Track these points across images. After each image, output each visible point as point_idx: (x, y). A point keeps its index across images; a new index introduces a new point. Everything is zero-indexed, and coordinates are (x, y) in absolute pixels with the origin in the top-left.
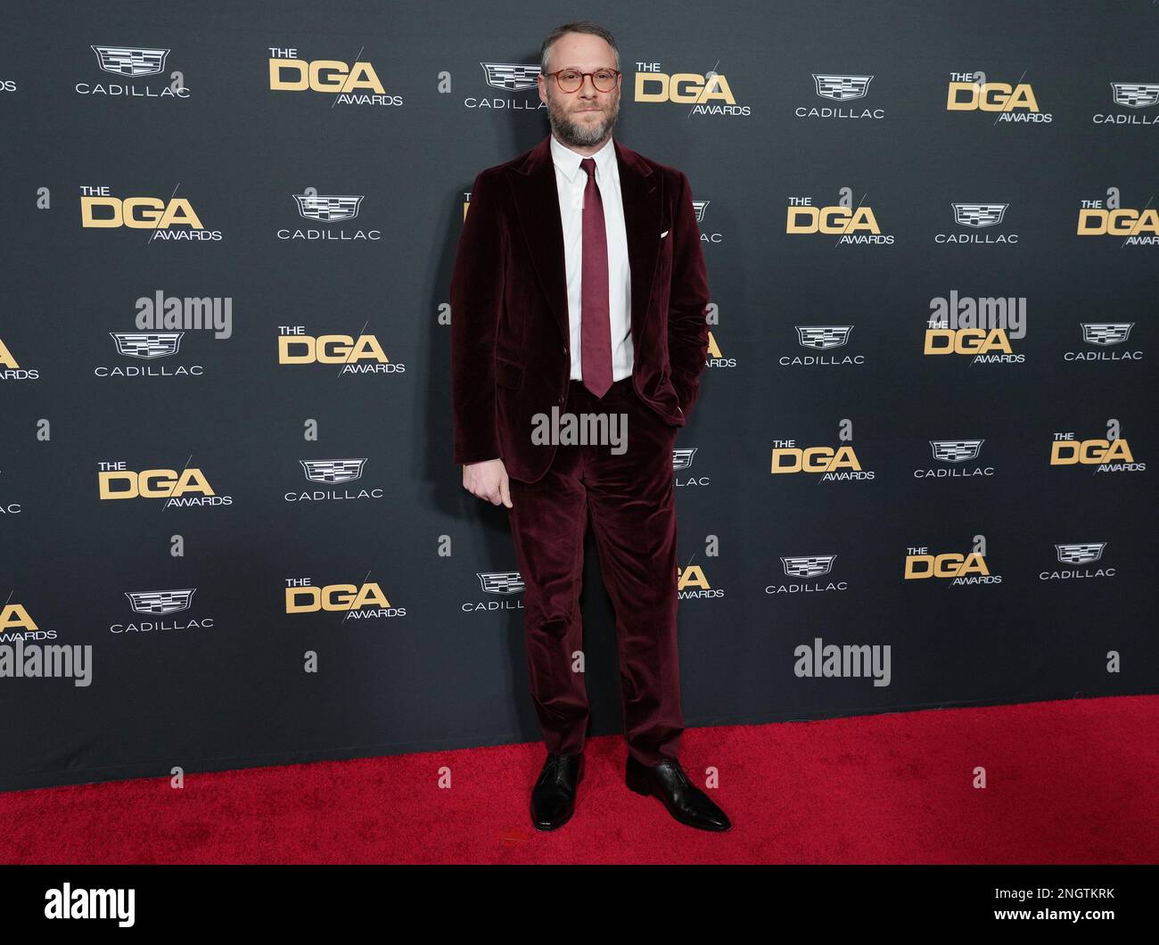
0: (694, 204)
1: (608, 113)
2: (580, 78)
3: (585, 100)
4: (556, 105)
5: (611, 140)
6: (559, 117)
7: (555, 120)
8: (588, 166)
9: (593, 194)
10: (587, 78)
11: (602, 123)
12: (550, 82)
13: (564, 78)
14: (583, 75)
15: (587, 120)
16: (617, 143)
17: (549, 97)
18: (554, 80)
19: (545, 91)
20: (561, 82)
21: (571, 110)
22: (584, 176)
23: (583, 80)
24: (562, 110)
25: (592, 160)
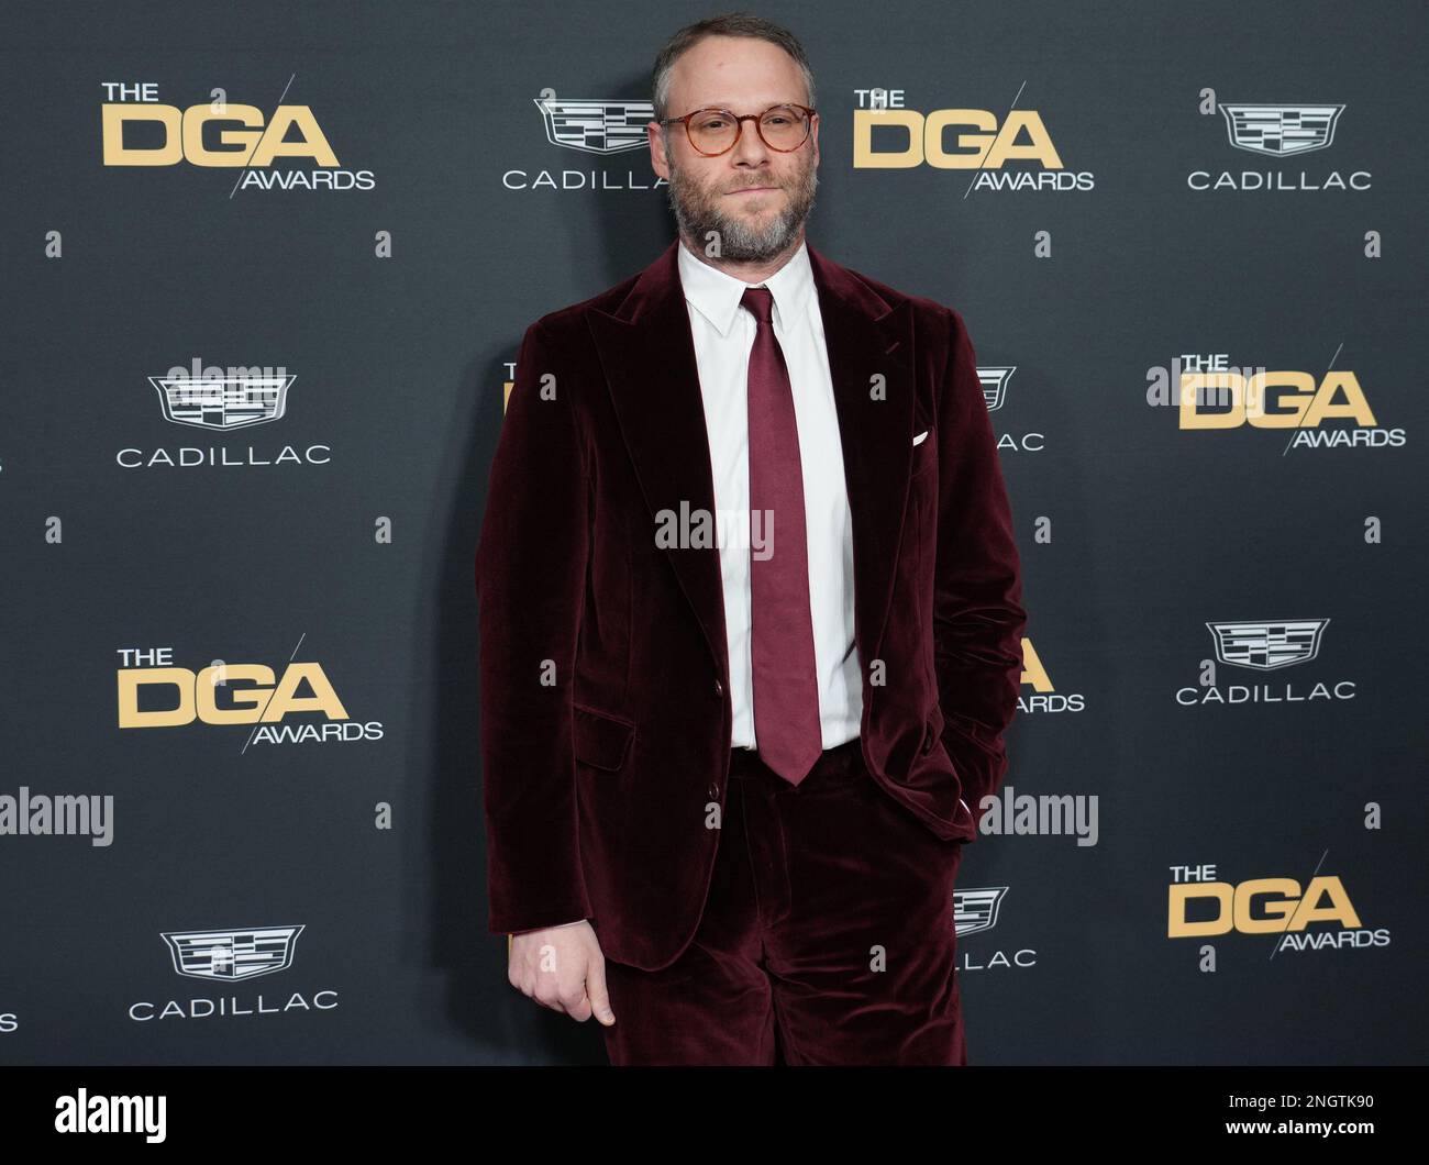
0: (980, 374)
1: (793, 192)
2: (733, 127)
3: (745, 170)
4: (687, 180)
5: (803, 248)
6: (693, 203)
7: (685, 213)
8: (758, 303)
9: (768, 361)
10: (748, 125)
11: (782, 213)
12: (673, 136)
13: (702, 127)
14: (740, 120)
15: (752, 209)
16: (815, 251)
17: (671, 167)
18: (680, 133)
19: (663, 154)
20: (694, 135)
21: (719, 191)
22: (748, 324)
23: (740, 129)
24: (698, 191)
25: (765, 291)
